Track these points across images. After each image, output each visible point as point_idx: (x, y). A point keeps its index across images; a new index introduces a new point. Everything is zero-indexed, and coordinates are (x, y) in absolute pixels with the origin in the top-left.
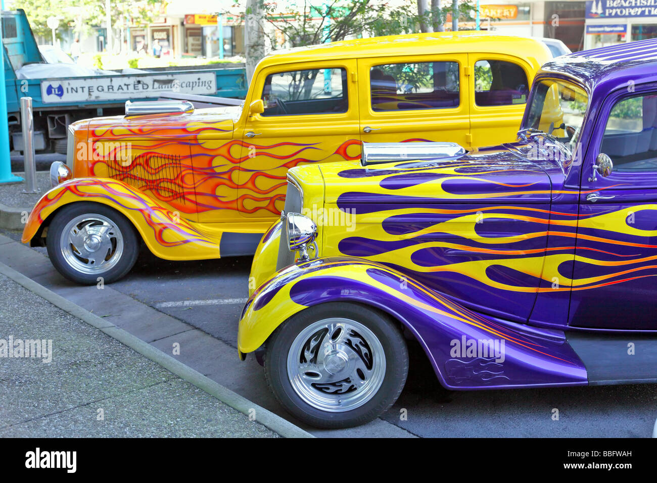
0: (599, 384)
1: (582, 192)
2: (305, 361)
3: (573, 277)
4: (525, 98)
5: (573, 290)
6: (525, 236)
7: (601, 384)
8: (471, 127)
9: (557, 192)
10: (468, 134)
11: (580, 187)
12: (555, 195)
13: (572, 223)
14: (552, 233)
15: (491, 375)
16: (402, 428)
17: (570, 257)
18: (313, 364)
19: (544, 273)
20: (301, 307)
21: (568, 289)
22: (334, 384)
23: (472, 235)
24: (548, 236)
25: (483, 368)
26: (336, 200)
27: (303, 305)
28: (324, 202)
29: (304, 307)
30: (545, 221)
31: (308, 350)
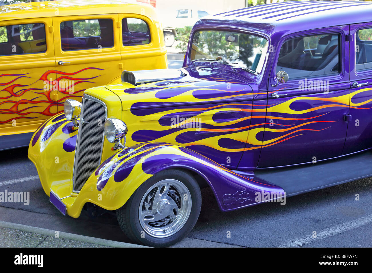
0: (290, 196)
1: (269, 93)
2: (145, 209)
3: (263, 140)
4: (148, 41)
5: (263, 147)
6: (240, 120)
7: (291, 196)
8: (122, 59)
9: (256, 93)
10: (120, 63)
11: (268, 90)
12: (255, 95)
13: (264, 110)
14: (253, 117)
15: (243, 200)
16: (201, 240)
17: (262, 129)
18: (150, 211)
19: (248, 140)
20: (150, 176)
21: (260, 147)
22: (160, 221)
23: (211, 122)
24: (251, 119)
25: (240, 197)
26: (130, 108)
27: (151, 174)
28: (122, 110)
29: (152, 175)
30: (250, 110)
31: (147, 202)
